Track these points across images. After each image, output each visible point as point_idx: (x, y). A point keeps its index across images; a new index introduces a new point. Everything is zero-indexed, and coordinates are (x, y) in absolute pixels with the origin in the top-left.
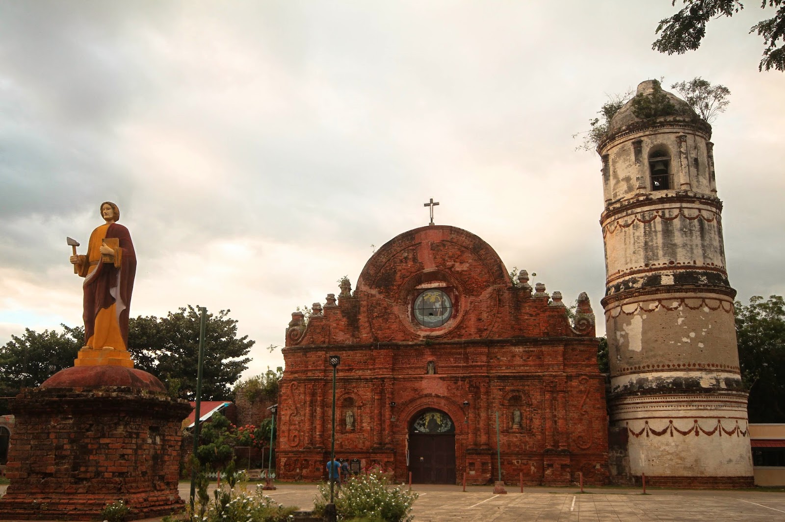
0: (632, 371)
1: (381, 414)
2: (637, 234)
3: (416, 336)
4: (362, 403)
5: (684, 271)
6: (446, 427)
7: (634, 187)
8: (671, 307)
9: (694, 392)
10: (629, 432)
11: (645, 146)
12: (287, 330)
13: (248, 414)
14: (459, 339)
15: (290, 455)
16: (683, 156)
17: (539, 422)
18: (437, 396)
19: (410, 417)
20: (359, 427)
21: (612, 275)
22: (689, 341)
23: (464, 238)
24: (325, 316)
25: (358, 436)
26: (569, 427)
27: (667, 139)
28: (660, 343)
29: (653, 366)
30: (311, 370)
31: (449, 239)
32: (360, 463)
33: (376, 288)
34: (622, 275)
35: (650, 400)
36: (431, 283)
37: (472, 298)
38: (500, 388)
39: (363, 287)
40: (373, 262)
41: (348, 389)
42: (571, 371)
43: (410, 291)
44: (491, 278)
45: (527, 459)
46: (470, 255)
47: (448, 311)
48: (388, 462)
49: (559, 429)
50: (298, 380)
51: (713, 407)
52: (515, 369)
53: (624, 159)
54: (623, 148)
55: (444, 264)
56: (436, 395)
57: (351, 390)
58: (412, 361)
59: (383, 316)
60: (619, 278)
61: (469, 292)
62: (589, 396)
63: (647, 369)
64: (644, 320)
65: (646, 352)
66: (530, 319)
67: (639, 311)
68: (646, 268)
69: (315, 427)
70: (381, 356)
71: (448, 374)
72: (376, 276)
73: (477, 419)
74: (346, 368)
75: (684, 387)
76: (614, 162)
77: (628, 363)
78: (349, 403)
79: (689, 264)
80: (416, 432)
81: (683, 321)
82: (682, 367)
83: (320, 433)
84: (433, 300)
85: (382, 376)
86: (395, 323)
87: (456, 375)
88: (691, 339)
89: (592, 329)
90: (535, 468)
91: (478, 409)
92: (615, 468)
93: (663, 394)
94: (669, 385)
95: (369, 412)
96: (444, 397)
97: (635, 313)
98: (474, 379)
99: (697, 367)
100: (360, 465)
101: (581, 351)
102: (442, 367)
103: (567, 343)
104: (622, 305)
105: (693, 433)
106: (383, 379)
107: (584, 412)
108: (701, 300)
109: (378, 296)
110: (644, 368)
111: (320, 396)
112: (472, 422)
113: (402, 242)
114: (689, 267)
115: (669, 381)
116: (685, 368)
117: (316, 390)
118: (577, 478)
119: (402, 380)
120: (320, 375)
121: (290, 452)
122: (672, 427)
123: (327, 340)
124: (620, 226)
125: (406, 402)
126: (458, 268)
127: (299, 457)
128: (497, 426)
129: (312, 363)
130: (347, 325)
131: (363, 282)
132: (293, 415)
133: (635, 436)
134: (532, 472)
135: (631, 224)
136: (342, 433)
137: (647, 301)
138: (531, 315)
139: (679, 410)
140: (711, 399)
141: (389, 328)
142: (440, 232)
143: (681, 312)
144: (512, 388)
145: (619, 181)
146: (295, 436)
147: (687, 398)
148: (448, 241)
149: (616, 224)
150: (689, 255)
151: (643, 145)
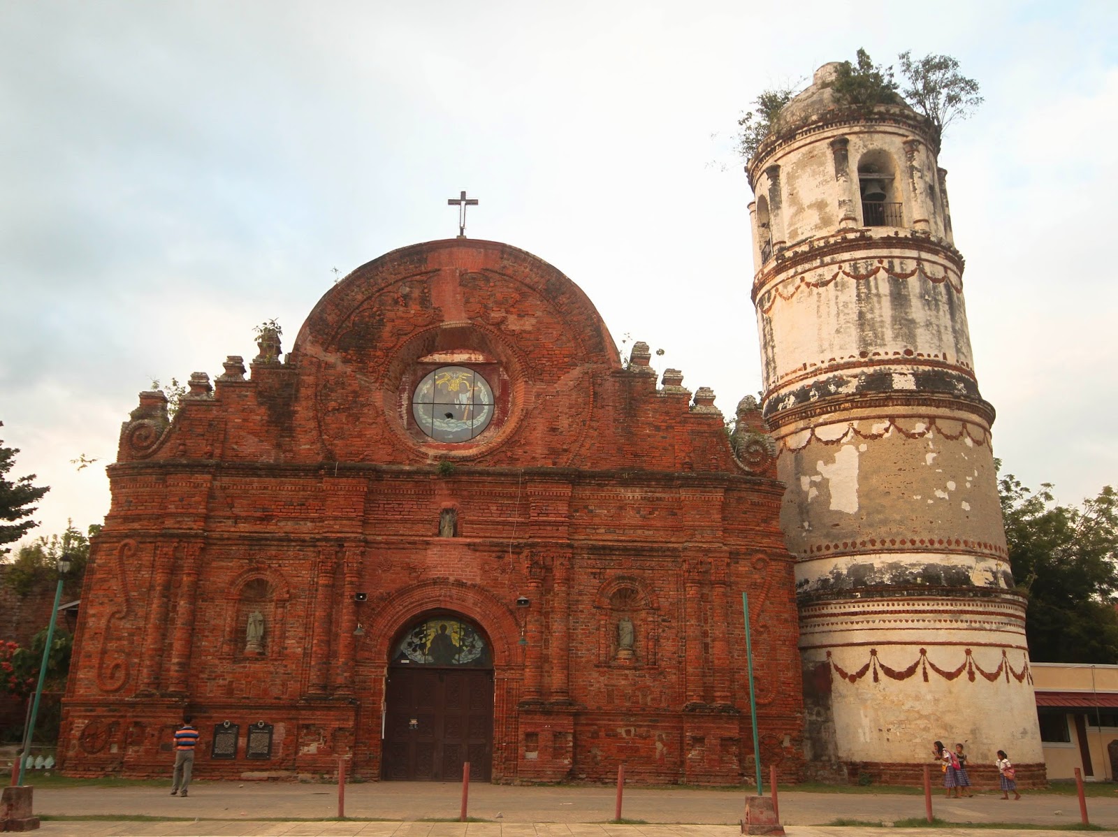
0: (838, 550)
1: (330, 621)
2: (843, 298)
3: (418, 456)
4: (288, 592)
5: (930, 368)
6: (470, 652)
7: (834, 218)
8: (913, 431)
9: (964, 593)
10: (833, 670)
11: (853, 151)
12: (125, 426)
13: (10, 622)
14: (510, 467)
15: (100, 711)
16: (917, 175)
17: (673, 646)
18: (460, 584)
19: (396, 628)
20: (275, 648)
21: (787, 375)
22: (947, 497)
23: (527, 270)
24: (218, 401)
25: (272, 669)
26: (732, 657)
27: (891, 142)
28: (895, 497)
29: (883, 542)
30: (172, 515)
31: (497, 267)
32: (271, 733)
33: (338, 350)
34: (811, 373)
35: (881, 608)
36: (453, 353)
37: (540, 386)
38: (594, 571)
39: (308, 348)
40: (336, 299)
41: (258, 562)
42: (736, 542)
43: (409, 365)
44: (579, 351)
45: (648, 725)
46: (539, 303)
47: (485, 411)
48: (340, 729)
49: (716, 662)
50: (139, 535)
51: (994, 624)
52: (623, 534)
53: (814, 171)
54: (810, 152)
55: (485, 316)
56: (456, 580)
57: (264, 563)
58: (407, 507)
59: (349, 408)
60: (805, 377)
61: (534, 372)
62: (769, 595)
63: (870, 547)
64: (861, 455)
65: (868, 514)
66: (654, 436)
67: (852, 437)
68: (863, 360)
69: (171, 645)
70: (342, 493)
71: (485, 537)
72: (340, 327)
73: (544, 637)
74: (258, 514)
75: (944, 583)
76: (791, 177)
77: (827, 536)
78: (255, 591)
79: (936, 359)
80: (403, 661)
81: (934, 459)
82: (937, 546)
83: (184, 660)
84: (454, 387)
85: (339, 535)
86: (374, 426)
87: (501, 540)
88: (950, 493)
89: (772, 463)
90: (664, 745)
91: (547, 615)
92: (809, 745)
93: (908, 595)
94: (915, 579)
95: (303, 614)
96: (474, 586)
97: (843, 441)
98: (540, 549)
99: (962, 547)
100: (271, 738)
101: (753, 504)
102: (472, 522)
103: (730, 486)
104: (816, 426)
105: (965, 674)
106: (340, 543)
107: (762, 627)
108: (961, 423)
109: (340, 367)
110: (864, 546)
111: (189, 574)
112: (535, 641)
113: (399, 265)
114: (937, 364)
115: (915, 571)
116: (943, 547)
117: (182, 559)
118: (750, 768)
119: (382, 545)
120: (195, 527)
121: (99, 704)
122: (926, 662)
123: (217, 452)
124: (808, 285)
125: (388, 594)
126: (514, 324)
127: (122, 716)
128: (587, 650)
129: (177, 499)
130: (268, 422)
131: (310, 338)
132: (117, 616)
133: (847, 679)
134: (658, 755)
135: (830, 281)
136: (235, 660)
137: (867, 418)
138: (658, 428)
139: (937, 629)
140: (991, 609)
141: (360, 435)
142: (480, 252)
143: (930, 443)
144: (619, 572)
145: (804, 209)
146: (117, 666)
147: (952, 605)
148: (496, 272)
149: (798, 279)
150: (936, 341)
151: (850, 148)
